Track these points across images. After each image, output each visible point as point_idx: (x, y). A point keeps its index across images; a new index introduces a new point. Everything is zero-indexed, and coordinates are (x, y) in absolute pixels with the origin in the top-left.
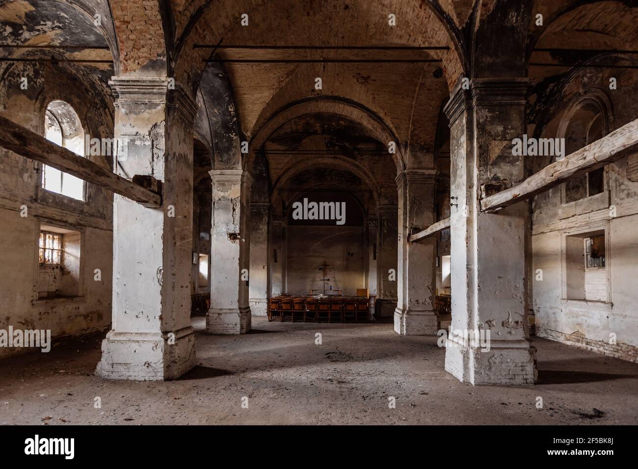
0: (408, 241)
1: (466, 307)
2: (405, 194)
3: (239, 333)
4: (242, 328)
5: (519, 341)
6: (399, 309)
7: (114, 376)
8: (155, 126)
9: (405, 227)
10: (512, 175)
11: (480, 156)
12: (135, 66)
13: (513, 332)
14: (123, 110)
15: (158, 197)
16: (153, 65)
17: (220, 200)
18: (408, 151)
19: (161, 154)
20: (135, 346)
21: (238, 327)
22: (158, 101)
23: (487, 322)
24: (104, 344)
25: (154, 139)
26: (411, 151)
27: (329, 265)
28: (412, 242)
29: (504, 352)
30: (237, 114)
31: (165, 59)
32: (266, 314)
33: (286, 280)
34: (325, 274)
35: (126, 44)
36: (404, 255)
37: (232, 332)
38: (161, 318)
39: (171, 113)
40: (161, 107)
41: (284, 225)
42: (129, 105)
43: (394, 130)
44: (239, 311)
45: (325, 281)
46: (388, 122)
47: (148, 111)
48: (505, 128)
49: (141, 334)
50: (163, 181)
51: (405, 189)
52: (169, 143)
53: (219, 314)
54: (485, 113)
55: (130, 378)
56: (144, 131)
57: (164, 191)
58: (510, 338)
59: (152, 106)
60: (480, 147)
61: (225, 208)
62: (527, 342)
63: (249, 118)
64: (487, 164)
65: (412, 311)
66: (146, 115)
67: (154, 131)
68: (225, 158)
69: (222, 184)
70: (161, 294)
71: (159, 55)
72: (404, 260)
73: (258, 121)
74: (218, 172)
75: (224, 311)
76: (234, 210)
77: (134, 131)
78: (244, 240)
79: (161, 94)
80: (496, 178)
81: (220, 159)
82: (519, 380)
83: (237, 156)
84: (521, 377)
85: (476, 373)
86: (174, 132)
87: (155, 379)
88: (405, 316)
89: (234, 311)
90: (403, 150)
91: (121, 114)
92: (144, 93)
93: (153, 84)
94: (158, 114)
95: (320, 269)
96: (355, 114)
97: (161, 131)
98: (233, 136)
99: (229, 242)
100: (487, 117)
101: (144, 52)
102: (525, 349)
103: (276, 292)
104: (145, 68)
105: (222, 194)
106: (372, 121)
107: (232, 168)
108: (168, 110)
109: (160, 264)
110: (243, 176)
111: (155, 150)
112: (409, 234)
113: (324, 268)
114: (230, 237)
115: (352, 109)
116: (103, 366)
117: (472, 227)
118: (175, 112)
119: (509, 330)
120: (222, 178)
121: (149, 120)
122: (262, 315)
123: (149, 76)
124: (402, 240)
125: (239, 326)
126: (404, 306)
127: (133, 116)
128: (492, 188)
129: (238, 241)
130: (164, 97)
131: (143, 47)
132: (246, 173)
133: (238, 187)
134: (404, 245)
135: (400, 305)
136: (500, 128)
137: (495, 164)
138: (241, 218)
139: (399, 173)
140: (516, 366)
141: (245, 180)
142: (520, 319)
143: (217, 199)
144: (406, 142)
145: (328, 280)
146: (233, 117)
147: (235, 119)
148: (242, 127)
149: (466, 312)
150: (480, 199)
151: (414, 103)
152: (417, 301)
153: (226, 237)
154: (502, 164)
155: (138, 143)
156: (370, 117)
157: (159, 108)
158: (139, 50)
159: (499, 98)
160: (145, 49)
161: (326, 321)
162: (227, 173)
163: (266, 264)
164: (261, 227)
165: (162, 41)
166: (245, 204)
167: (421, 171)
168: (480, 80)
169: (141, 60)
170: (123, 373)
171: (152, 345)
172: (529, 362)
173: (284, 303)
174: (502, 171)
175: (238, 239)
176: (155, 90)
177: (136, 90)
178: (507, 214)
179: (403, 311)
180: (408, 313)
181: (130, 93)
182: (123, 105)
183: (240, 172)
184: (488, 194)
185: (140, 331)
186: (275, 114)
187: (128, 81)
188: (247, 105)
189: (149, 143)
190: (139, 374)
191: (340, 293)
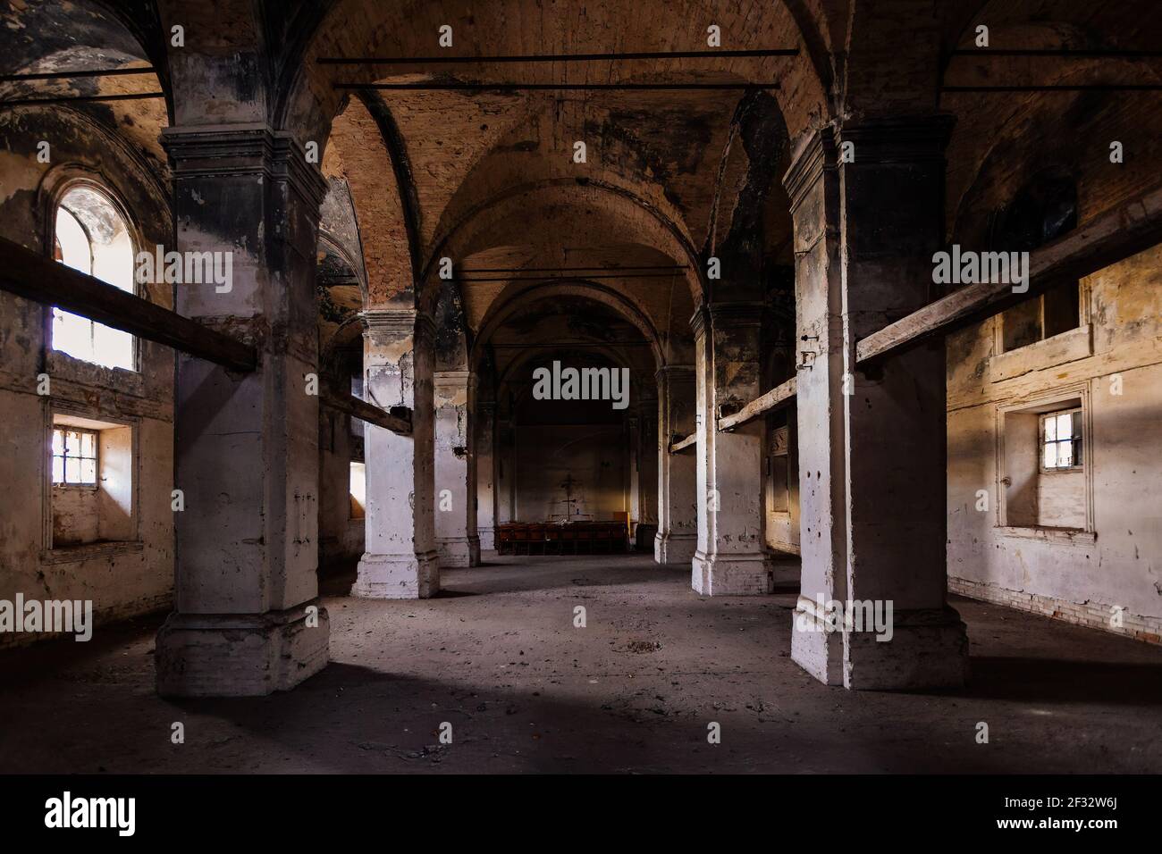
0: (669, 451)
1: (706, 523)
2: (665, 394)
3: (468, 566)
4: (471, 560)
5: (755, 554)
6: (660, 534)
7: (372, 595)
8: (404, 356)
9: (665, 435)
10: (748, 395)
11: (718, 377)
12: (384, 299)
13: (749, 546)
14: (373, 342)
15: (409, 424)
16: (401, 297)
17: (442, 407)
18: (668, 343)
19: (411, 383)
20: (391, 567)
21: (467, 560)
22: (406, 332)
23: (725, 537)
24: (361, 567)
25: (403, 367)
26: (671, 343)
27: (574, 481)
28: (674, 453)
29: (740, 565)
30: (464, 306)
31: (412, 291)
32: (493, 548)
33: (516, 501)
34: (569, 495)
35: (375, 278)
36: (665, 469)
37: (460, 565)
38: (413, 540)
39: (418, 341)
40: (410, 337)
41: (511, 425)
42: (378, 336)
43: (650, 318)
44: (467, 540)
45: (571, 503)
46: (643, 309)
47: (397, 341)
48: (742, 350)
49: (396, 555)
50: (413, 409)
51: (665, 388)
52: (417, 371)
53: (444, 544)
54: (722, 335)
55: (387, 597)
56: (394, 361)
57: (414, 419)
58: (746, 551)
59: (402, 336)
60: (717, 369)
61: (449, 417)
62: (762, 555)
63: (477, 311)
64: (725, 385)
65: (673, 535)
66: (395, 345)
67: (403, 361)
68: (448, 358)
69: (445, 388)
70: (413, 517)
71: (407, 288)
72: (665, 474)
73: (488, 312)
74: (440, 374)
75: (450, 540)
76: (460, 419)
77: (384, 361)
78: (471, 455)
79: (410, 325)
80: (733, 398)
81: (442, 359)
82: (754, 590)
83: (462, 355)
84: (756, 587)
85: (713, 584)
86: (421, 359)
87: (410, 597)
88: (665, 541)
89: (462, 540)
90: (662, 343)
91: (371, 346)
92: (392, 325)
93: (402, 317)
94: (406, 343)
95: (563, 486)
96: (604, 297)
97: (410, 360)
98: (458, 332)
99: (455, 458)
100: (724, 339)
101: (392, 285)
102: (760, 561)
103: (505, 517)
104: (393, 300)
105: (445, 401)
106: (625, 307)
107: (457, 370)
108: (416, 340)
109: (412, 489)
110: (469, 378)
111: (405, 380)
112: (670, 444)
113: (569, 485)
114: (455, 452)
115: (600, 292)
116: (360, 587)
117: (712, 445)
118: (421, 340)
119: (745, 544)
120: (446, 381)
121: (398, 350)
122: (488, 549)
123: (398, 308)
124: (662, 449)
125: (468, 557)
126: (665, 529)
127: (383, 346)
128: (727, 410)
129: (465, 457)
130: (412, 328)
131: (392, 280)
132: (474, 375)
133: (464, 392)
134: (664, 456)
135: (661, 530)
136: (737, 350)
137: (732, 384)
138: (468, 429)
139: (658, 368)
140: (751, 577)
141: (471, 383)
142: (756, 533)
143: (439, 406)
144: (665, 333)
145: (574, 501)
146: (459, 310)
147: (461, 312)
148: (469, 321)
149: (706, 528)
150: (717, 419)
151: (672, 289)
152: (680, 523)
153: (451, 452)
154: (739, 385)
155: (388, 373)
156: (624, 302)
157: (408, 338)
158: (387, 283)
159: (736, 320)
160: (394, 283)
161: (570, 552)
162: (451, 375)
163: (491, 482)
164: (485, 433)
165: (411, 274)
166: (472, 412)
167: (683, 367)
168: (717, 304)
169: (390, 292)
170: (381, 592)
171: (407, 565)
172: (763, 573)
173: (519, 531)
174: (737, 392)
175: (465, 454)
176: (404, 322)
177: (386, 322)
178: (744, 433)
179: (664, 536)
180: (669, 538)
181: (379, 325)
182: (373, 336)
183: (467, 374)
184: (725, 415)
185: (397, 553)
186: (507, 303)
187: (378, 314)
188: (475, 297)
189: (398, 373)
190: (395, 592)
191: (591, 518)
